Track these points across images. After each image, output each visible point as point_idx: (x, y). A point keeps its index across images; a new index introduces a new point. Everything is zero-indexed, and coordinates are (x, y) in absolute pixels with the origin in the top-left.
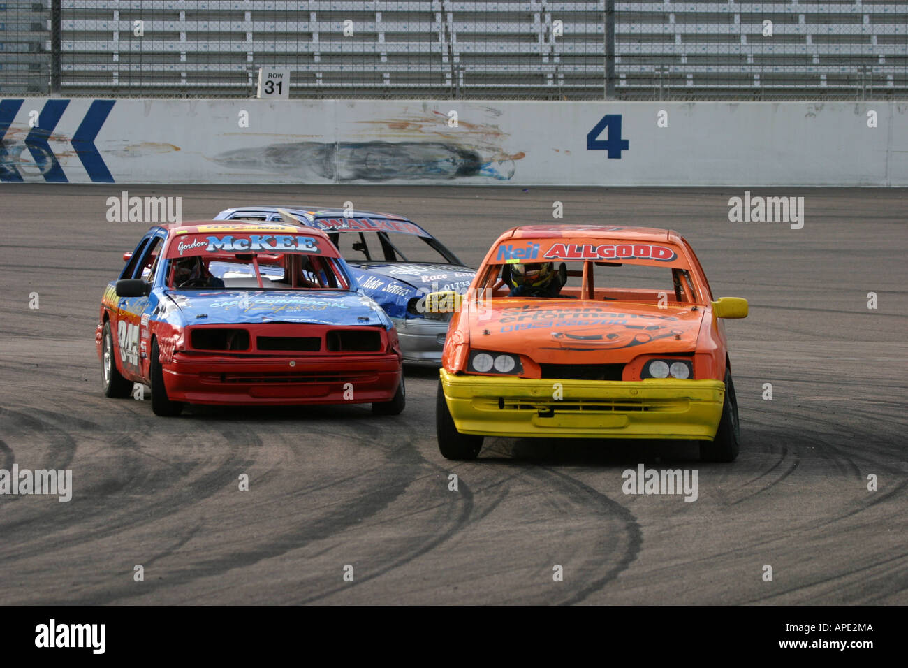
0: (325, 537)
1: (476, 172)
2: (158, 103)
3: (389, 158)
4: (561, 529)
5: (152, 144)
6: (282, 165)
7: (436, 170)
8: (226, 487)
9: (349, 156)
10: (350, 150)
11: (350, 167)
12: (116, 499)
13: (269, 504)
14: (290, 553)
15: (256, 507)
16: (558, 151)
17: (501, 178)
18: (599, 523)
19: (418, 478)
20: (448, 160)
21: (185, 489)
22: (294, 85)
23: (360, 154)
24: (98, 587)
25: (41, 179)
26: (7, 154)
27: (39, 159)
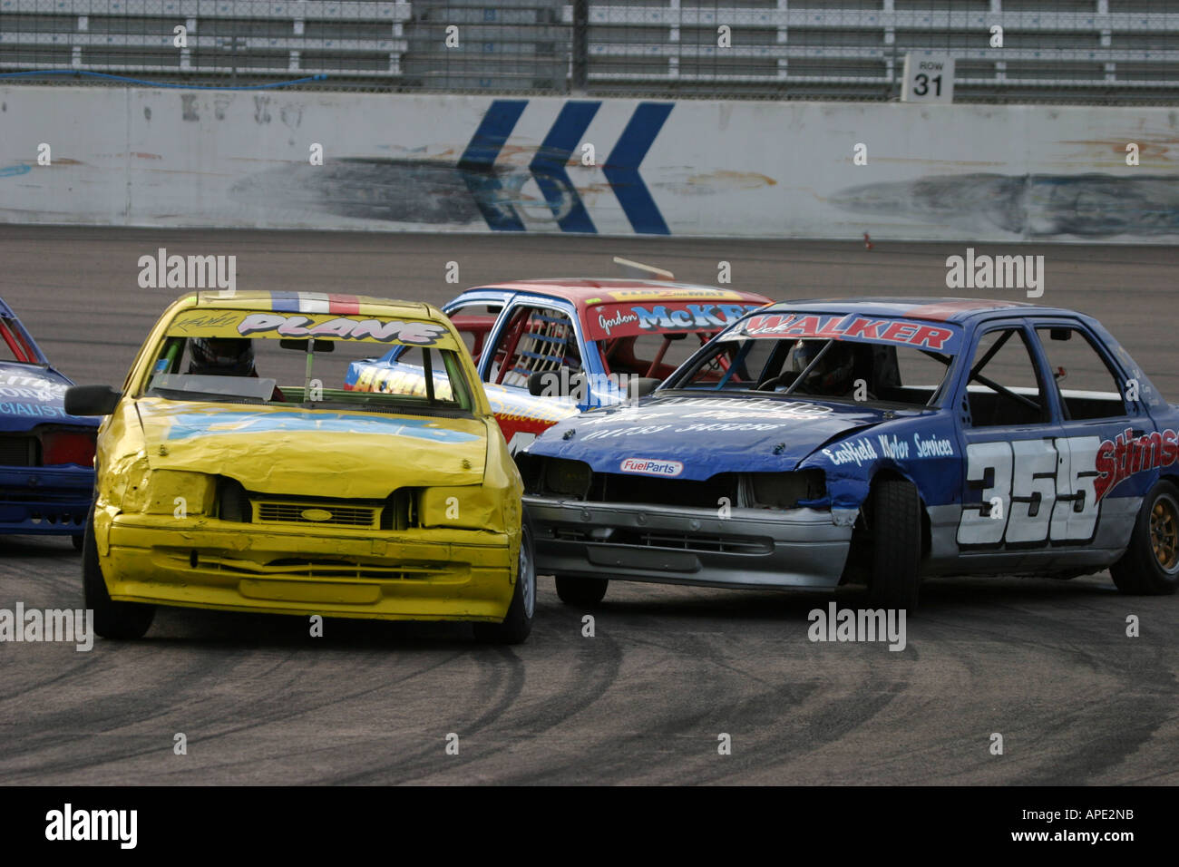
2: (742, 110)
3: (1111, 202)
5: (733, 175)
6: (940, 211)
8: (864, 724)
9: (1048, 197)
10: (1049, 188)
11: (1052, 214)
12: (689, 739)
13: (934, 754)
15: (914, 757)
21: (797, 726)
22: (961, 81)
23: (1067, 194)
25: (553, 228)
26: (500, 187)
27: (551, 194)
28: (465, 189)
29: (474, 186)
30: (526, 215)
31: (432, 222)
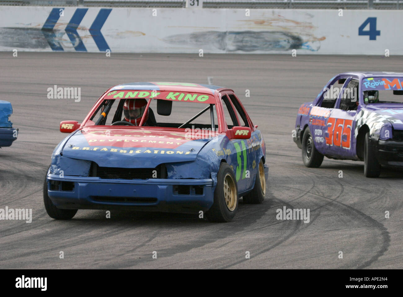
0: (225, 237)
1: (300, 47)
2: (134, 10)
3: (254, 40)
4: (348, 234)
5: (131, 32)
6: (199, 43)
7: (279, 46)
9: (233, 38)
10: (234, 36)
11: (235, 44)
14: (207, 245)
16: (343, 36)
17: (313, 50)
18: (367, 231)
19: (272, 207)
20: (285, 41)
22: (205, 1)
23: (239, 37)
24: (108, 262)
25: (73, 50)
26: (55, 37)
27: (72, 39)
28: (44, 37)
29: (47, 36)
30: (64, 46)
31: (33, 48)
